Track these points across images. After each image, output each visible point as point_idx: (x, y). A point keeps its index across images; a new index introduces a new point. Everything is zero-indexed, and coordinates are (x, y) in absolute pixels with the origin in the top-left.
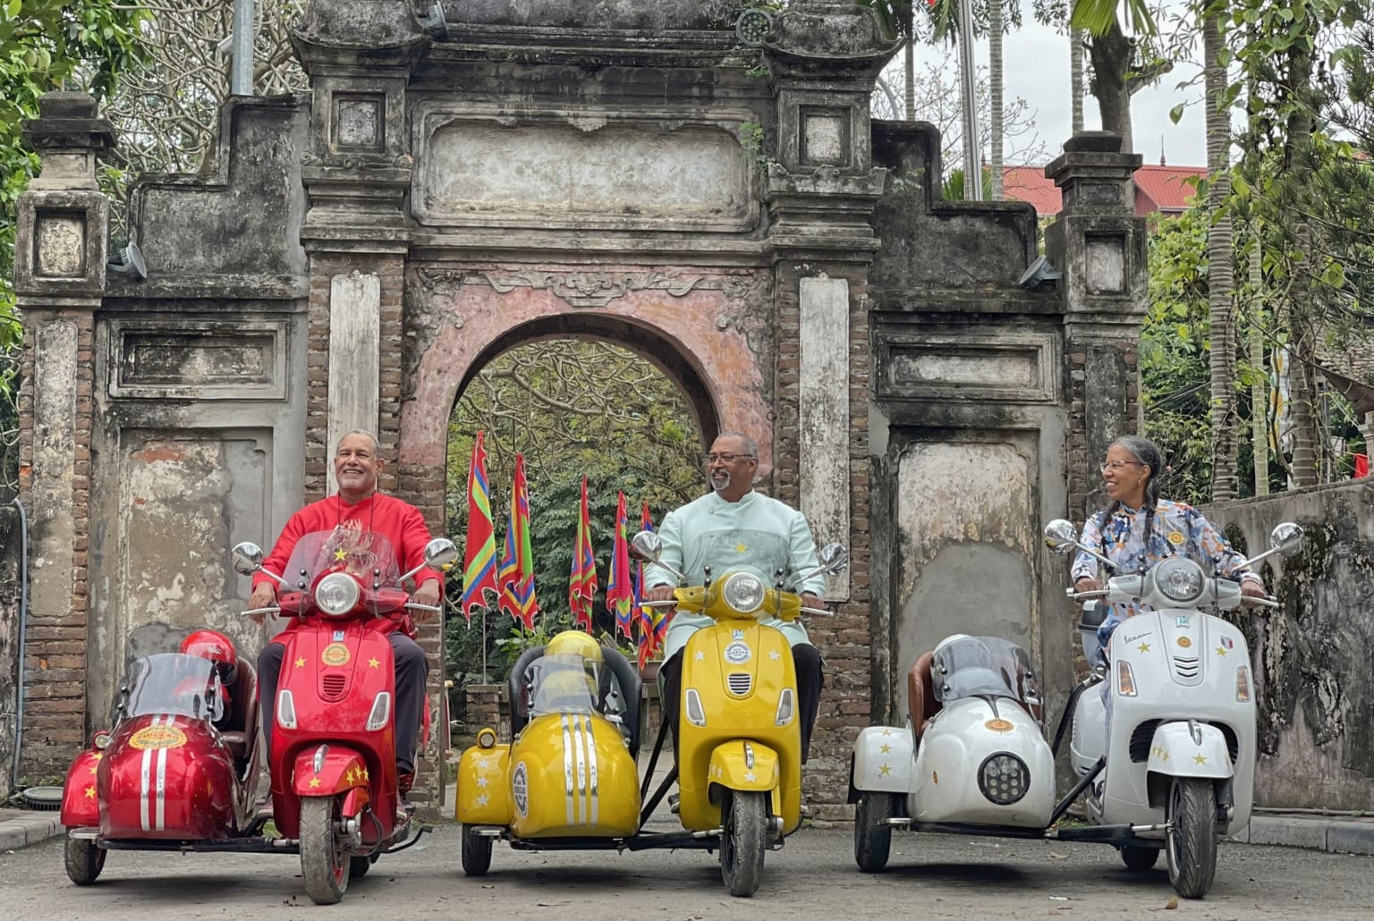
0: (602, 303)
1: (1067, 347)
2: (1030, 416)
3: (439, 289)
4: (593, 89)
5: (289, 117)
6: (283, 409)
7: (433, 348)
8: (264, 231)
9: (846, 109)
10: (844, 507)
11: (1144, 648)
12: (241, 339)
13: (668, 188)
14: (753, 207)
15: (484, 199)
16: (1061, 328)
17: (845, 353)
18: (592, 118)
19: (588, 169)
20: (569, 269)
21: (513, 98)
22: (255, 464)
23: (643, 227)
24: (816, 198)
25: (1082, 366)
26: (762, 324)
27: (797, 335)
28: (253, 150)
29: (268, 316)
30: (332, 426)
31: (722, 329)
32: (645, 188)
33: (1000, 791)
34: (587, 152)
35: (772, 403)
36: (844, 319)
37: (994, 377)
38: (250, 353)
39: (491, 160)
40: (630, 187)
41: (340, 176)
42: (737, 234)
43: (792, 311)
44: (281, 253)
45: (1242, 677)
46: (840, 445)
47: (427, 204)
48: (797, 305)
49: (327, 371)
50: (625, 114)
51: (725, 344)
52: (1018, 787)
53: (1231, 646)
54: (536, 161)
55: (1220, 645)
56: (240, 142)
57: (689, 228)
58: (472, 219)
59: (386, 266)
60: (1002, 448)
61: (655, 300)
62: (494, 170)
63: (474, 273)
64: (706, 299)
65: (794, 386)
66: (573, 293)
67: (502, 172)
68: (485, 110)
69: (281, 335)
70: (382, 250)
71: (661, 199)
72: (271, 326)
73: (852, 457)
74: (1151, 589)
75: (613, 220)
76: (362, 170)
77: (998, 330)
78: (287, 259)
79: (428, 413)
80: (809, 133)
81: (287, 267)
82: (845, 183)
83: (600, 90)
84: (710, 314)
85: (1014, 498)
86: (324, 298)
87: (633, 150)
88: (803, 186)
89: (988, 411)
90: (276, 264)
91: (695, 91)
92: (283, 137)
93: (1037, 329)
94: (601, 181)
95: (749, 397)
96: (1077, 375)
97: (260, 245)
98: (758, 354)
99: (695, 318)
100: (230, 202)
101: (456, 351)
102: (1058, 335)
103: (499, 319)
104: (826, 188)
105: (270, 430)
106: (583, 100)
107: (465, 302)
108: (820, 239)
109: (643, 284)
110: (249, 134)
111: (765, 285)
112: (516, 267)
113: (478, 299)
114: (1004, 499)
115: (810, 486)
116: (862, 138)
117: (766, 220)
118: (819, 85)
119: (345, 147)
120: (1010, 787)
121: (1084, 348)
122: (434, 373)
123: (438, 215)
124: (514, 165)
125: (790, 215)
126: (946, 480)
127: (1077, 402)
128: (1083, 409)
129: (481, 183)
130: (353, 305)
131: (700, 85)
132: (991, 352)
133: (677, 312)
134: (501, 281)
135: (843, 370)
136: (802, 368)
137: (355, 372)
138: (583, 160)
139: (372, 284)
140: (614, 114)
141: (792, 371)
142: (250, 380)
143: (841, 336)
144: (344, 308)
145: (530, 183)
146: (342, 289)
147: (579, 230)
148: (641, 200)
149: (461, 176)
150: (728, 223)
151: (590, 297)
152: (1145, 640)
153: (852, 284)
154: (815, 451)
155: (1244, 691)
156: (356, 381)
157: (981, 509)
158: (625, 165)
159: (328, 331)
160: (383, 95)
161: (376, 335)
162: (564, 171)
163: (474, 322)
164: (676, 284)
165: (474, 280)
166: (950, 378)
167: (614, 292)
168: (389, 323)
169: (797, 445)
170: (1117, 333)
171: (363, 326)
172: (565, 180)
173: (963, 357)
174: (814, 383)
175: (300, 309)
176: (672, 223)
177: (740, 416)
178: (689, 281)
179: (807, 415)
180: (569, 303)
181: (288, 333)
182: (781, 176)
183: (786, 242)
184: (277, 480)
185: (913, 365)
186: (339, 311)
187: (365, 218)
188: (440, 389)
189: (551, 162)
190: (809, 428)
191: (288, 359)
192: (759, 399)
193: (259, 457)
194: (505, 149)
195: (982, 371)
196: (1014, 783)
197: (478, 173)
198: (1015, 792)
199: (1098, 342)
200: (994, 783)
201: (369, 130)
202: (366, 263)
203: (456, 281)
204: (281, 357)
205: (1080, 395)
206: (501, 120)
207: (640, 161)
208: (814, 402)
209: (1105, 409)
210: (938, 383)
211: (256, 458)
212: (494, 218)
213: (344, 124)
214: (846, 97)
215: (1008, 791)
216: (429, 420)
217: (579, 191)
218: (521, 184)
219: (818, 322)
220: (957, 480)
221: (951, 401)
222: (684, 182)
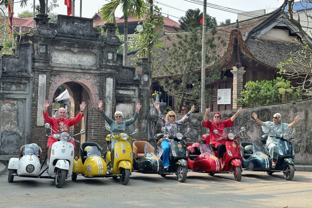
0: (76, 80)
1: (140, 90)
2: (134, 100)
3: (53, 77)
4: (76, 46)
5: (29, 47)
6: (28, 95)
7: (51, 86)
8: (25, 66)
9: (114, 52)
10: (111, 113)
11: (57, 147)
12: (21, 83)
13: (85, 62)
14: (98, 66)
15: (58, 62)
16: (139, 86)
17: (112, 90)
18: (76, 50)
19: (74, 58)
20: (72, 74)
21: (65, 46)
22: (22, 104)
23: (83, 68)
24: (109, 66)
25: (142, 93)
26: (99, 84)
27: (106, 87)
28: (23, 52)
29: (26, 80)
30: (38, 99)
31: (93, 85)
32: (82, 62)
33: (29, 171)
34: (74, 55)
35: (100, 96)
36: (112, 84)
37: (129, 94)
38: (22, 86)
39: (60, 56)
40: (80, 61)
41: (41, 58)
42: (96, 70)
43: (105, 83)
44: (27, 69)
45: (72, 152)
46: (111, 104)
47: (51, 63)
48: (106, 82)
49: (38, 90)
50: (81, 50)
51: (94, 87)
52: (32, 170)
53: (71, 147)
54: (66, 56)
55: (69, 147)
56: (21, 50)
57: (89, 69)
58: (58, 65)
59: (47, 73)
60: (130, 104)
61: (84, 80)
62: (60, 57)
63: (58, 74)
64: (91, 80)
65: (105, 95)
66: (72, 78)
67: (61, 58)
68: (60, 48)
69: (28, 83)
70: (47, 71)
71: (84, 63)
72: (26, 82)
73: (113, 106)
74: (61, 137)
75: (78, 67)
76: (44, 58)
77: (130, 86)
78: (28, 70)
79: (50, 97)
80: (108, 55)
81: (28, 72)
82: (114, 64)
83: (77, 46)
84: (92, 82)
85: (131, 112)
86: (38, 78)
87: (80, 55)
88: (108, 64)
89: (129, 99)
90: (26, 71)
91: (91, 47)
92: (28, 50)
93: (136, 87)
94: (76, 60)
95: (96, 95)
96: (142, 94)
97: (24, 68)
98: (98, 89)
99: (89, 83)
100: (19, 60)
101: (55, 87)
102: (138, 88)
103: (61, 82)
104: (111, 64)
105: (26, 99)
106: (74, 47)
107: (56, 79)
108: (110, 72)
109: (83, 77)
110: (22, 49)
111: (99, 78)
112: (64, 74)
113: (58, 79)
114: (130, 112)
115: (107, 110)
116: (116, 56)
117: (100, 68)
118: (110, 48)
119: (41, 53)
120: (31, 170)
121: (143, 90)
122: (51, 90)
123: (53, 65)
124: (63, 57)
125: (105, 68)
126: (122, 109)
127: (141, 98)
128: (142, 99)
129: (58, 59)
130: (42, 79)
131: (92, 46)
132: (129, 90)
133: (87, 82)
134: (62, 76)
135: (112, 92)
136: (106, 92)
137: (42, 90)
138: (73, 57)
139: (45, 76)
140: (79, 50)
141: (105, 92)
142: (22, 90)
143: (112, 87)
144: (41, 80)
145: (65, 60)
146: (40, 77)
147: (73, 68)
148: (81, 64)
149: (55, 58)
150: (94, 68)
151: (75, 79)
152: (57, 146)
153: (113, 79)
154: (108, 105)
155: (72, 154)
156: (42, 92)
157: (127, 113)
158: (79, 58)
159: (38, 84)
160: (47, 45)
161: (46, 84)
162: (70, 59)
163: (58, 82)
164: (87, 77)
165: (58, 75)
166: (123, 93)
167: (78, 78)
168: (48, 82)
169: (105, 104)
170: (147, 88)
171: (43, 83)
172: (70, 60)
173: (125, 90)
174: (108, 94)
175: (31, 79)
176: (87, 68)
177: (95, 98)
178: (89, 77)
179: (107, 99)
180: (72, 80)
181: (29, 83)
182: (105, 62)
183: (105, 72)
184: (27, 107)
185: (118, 91)
186: (40, 80)
187: (44, 65)
188: (52, 93)
189: (69, 57)
190: (107, 101)
191: (29, 87)
192: (98, 96)
193: (23, 103)
194: (62, 54)
195: (128, 93)
196: (32, 169)
197: (58, 58)
198: (32, 171)
199: (144, 89)
200: (28, 169)
201: (44, 51)
202: (44, 73)
203: (55, 75)
204: (28, 87)
205: (142, 97)
206: (63, 50)
207: (82, 57)
208: (108, 97)
209: (145, 99)
210: (122, 94)
211: (22, 103)
212: (61, 66)
213: (41, 49)
214: (114, 50)
215: (31, 171)
216: (50, 98)
217: (72, 62)
218: (64, 60)
219: (109, 85)
220: (124, 109)
221: (124, 97)
222: (88, 61)
